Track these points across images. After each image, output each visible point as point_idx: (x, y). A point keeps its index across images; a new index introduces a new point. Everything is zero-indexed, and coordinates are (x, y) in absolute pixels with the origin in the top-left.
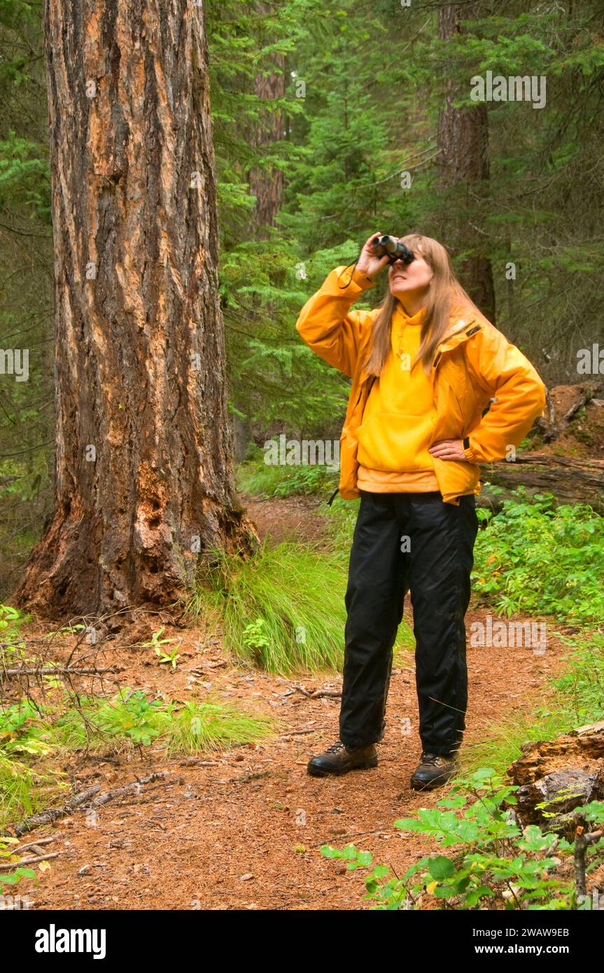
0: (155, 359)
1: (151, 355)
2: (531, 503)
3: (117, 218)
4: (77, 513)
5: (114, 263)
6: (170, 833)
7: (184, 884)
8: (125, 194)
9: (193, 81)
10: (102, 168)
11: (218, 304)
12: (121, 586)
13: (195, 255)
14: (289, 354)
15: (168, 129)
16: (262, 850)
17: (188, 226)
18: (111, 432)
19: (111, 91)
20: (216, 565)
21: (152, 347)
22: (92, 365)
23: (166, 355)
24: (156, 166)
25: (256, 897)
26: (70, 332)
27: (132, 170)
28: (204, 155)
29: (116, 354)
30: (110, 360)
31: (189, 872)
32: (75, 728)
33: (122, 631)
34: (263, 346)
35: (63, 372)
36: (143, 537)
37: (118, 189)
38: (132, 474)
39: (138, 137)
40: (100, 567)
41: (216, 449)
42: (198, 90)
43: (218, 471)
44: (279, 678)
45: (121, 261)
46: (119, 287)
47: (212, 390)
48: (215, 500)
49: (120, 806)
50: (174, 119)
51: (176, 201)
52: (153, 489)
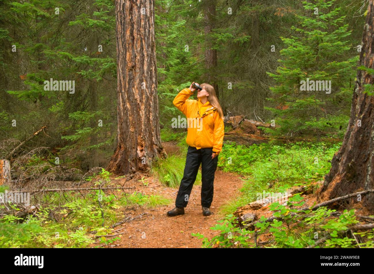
0: (142, 111)
1: (141, 110)
2: (230, 144)
3: (133, 77)
4: (123, 148)
5: (132, 87)
6: (150, 228)
7: (155, 241)
8: (135, 71)
9: (152, 44)
10: (130, 65)
11: (157, 97)
12: (134, 166)
13: (152, 85)
14: (174, 109)
15: (146, 55)
16: (173, 232)
17: (150, 78)
18: (131, 128)
19: (132, 47)
20: (157, 161)
21: (141, 108)
22: (126, 112)
23: (145, 110)
24: (143, 64)
25: (173, 244)
26: (121, 104)
27: (137, 65)
28: (154, 62)
29: (132, 109)
30: (131, 111)
31: (156, 237)
32: (124, 201)
33: (134, 177)
34: (168, 107)
35: (120, 114)
36: (139, 154)
37: (134, 70)
38: (136, 139)
39: (138, 57)
40: (128, 161)
41: (157, 133)
42: (153, 46)
43: (157, 138)
44: (173, 189)
45: (134, 87)
46: (133, 93)
47: (156, 118)
48: (156, 145)
49: (137, 221)
50: (147, 53)
51: (147, 73)
52: (141, 143)
